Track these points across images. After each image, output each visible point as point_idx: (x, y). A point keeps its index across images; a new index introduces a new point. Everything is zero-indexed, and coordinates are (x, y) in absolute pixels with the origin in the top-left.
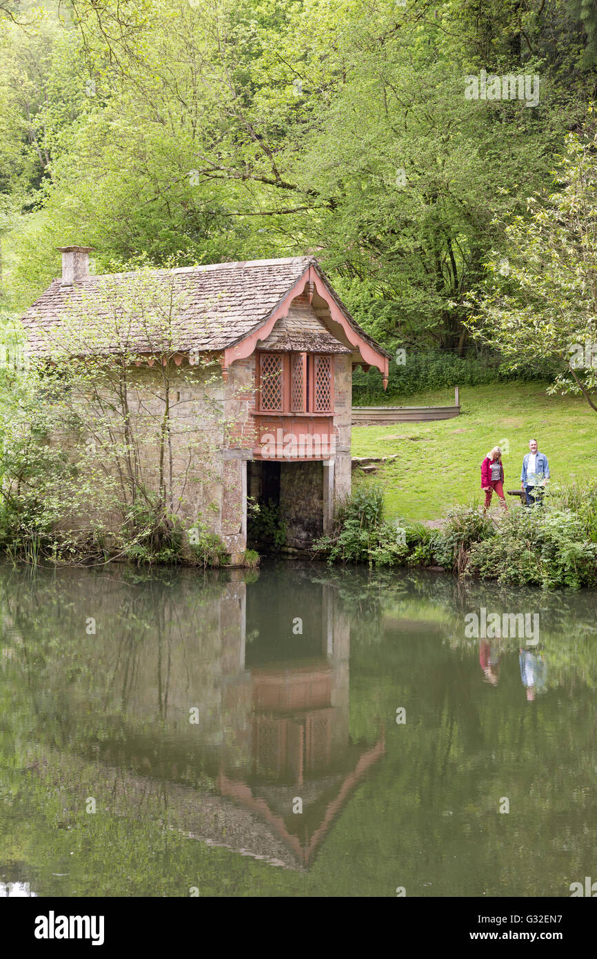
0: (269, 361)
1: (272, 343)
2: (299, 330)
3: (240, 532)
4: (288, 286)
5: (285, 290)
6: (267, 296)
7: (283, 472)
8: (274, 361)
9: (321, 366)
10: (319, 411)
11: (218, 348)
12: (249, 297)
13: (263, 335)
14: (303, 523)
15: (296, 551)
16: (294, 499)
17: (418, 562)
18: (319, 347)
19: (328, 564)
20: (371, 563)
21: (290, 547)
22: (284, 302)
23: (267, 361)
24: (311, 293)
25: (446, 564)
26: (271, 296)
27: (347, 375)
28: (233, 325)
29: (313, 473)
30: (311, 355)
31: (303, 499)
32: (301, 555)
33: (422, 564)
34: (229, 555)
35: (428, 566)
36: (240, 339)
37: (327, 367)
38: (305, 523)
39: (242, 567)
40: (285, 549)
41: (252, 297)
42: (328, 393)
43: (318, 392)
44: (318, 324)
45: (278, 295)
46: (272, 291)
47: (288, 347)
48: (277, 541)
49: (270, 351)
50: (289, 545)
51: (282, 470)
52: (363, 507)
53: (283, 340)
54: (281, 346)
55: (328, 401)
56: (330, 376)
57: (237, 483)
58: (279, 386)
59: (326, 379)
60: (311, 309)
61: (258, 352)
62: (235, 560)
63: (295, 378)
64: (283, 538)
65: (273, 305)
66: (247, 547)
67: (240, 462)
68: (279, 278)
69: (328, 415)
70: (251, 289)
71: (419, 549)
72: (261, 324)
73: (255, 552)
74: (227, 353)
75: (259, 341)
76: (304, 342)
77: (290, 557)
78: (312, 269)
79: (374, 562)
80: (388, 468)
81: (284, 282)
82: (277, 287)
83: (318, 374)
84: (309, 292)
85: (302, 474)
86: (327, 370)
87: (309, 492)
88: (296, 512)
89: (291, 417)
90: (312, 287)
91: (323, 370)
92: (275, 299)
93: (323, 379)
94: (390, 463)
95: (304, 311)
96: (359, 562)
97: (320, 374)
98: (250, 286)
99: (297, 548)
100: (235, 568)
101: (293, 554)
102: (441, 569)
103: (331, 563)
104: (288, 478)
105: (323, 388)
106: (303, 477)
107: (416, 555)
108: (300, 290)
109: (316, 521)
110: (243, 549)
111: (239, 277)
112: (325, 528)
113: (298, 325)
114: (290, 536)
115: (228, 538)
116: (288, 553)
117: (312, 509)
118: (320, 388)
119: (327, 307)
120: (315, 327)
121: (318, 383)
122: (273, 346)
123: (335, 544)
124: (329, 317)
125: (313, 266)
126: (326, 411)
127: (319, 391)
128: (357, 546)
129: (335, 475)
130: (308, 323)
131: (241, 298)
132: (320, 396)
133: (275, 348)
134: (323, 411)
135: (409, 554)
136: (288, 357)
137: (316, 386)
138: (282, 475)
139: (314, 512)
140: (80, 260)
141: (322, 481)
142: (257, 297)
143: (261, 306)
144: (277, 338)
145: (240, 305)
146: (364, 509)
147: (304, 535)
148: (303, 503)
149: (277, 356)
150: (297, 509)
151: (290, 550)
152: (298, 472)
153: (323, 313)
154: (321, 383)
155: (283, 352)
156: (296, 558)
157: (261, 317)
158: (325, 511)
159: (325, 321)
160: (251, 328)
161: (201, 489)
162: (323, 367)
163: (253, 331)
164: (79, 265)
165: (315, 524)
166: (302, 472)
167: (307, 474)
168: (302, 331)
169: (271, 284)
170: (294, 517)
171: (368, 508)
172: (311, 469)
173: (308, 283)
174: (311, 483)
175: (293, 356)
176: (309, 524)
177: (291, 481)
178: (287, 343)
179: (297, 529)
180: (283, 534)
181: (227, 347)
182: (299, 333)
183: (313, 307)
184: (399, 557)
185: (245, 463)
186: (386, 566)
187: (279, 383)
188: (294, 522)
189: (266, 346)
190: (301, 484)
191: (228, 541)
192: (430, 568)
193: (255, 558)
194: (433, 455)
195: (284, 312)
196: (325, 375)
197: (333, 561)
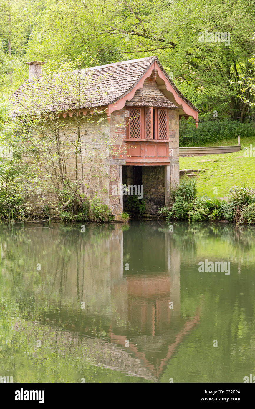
0: (133, 112)
1: (135, 102)
2: (149, 96)
3: (119, 203)
4: (143, 72)
5: (141, 74)
6: (132, 78)
7: (144, 174)
8: (136, 112)
9: (162, 115)
10: (161, 139)
11: (105, 104)
12: (122, 79)
13: (130, 98)
14: (154, 201)
15: (151, 215)
16: (149, 189)
17: (215, 218)
18: (160, 104)
19: (167, 220)
20: (189, 219)
21: (147, 214)
22: (141, 80)
23: (132, 112)
24: (155, 76)
25: (229, 218)
26: (133, 77)
27: (176, 121)
28: (113, 93)
29: (159, 174)
30: (155, 109)
31: (154, 188)
32: (154, 218)
33: (217, 219)
34: (113, 216)
35: (220, 220)
36: (117, 99)
37: (165, 115)
38: (155, 201)
39: (120, 222)
40: (145, 215)
41: (124, 79)
42: (166, 129)
43: (160, 129)
44: (160, 93)
45: (137, 77)
46: (134, 75)
47: (143, 104)
48: (141, 211)
49: (133, 106)
50: (147, 212)
51: (143, 173)
52: (185, 190)
53: (140, 100)
54: (139, 104)
55: (166, 134)
56: (167, 120)
57: (117, 177)
58: (139, 126)
59: (165, 122)
60: (156, 85)
61: (127, 107)
62: (116, 218)
63: (147, 121)
64: (144, 209)
65: (134, 82)
66: (123, 212)
67: (118, 166)
68: (138, 68)
69: (166, 141)
70: (123, 75)
71: (215, 212)
72: (129, 92)
73: (128, 214)
74: (109, 106)
75: (127, 101)
76: (152, 102)
77: (148, 219)
78: (155, 63)
79: (191, 219)
80: (201, 175)
81: (141, 70)
82: (137, 73)
83: (160, 119)
84: (154, 75)
85: (153, 175)
86: (165, 117)
87: (157, 184)
88: (151, 195)
89: (146, 142)
90: (156, 72)
91: (163, 117)
92: (135, 79)
93: (163, 122)
94: (203, 172)
95: (152, 86)
96: (184, 220)
97: (161, 119)
98: (123, 74)
99: (151, 214)
100: (117, 222)
101: (149, 217)
102: (227, 221)
103: (168, 220)
104: (146, 177)
105: (163, 126)
106: (154, 176)
107: (213, 214)
108: (149, 74)
109: (161, 199)
110: (121, 212)
111: (118, 70)
112: (165, 202)
113: (149, 93)
114: (148, 208)
115: (113, 206)
116: (146, 217)
117: (159, 193)
118: (161, 127)
119: (164, 84)
120: (158, 95)
121: (160, 124)
122: (135, 103)
123: (170, 210)
124: (166, 89)
125: (156, 61)
126: (165, 139)
127: (161, 128)
128: (182, 211)
129: (170, 174)
130: (154, 92)
131: (118, 80)
132: (161, 131)
133: (136, 105)
134: (163, 139)
135: (210, 214)
136: (143, 110)
137: (159, 125)
138: (143, 176)
139: (160, 194)
140: (38, 68)
141: (164, 177)
142: (126, 78)
143: (128, 83)
144: (137, 100)
145: (117, 83)
146: (186, 191)
147: (155, 207)
148: (154, 190)
149: (137, 109)
150: (151, 194)
151: (148, 215)
152: (151, 174)
153: (162, 87)
154: (162, 124)
155: (140, 107)
156: (151, 219)
157: (128, 88)
158: (166, 194)
159: (163, 91)
160: (123, 94)
161: (98, 181)
162: (163, 115)
163: (124, 95)
164: (37, 71)
165: (160, 201)
166: (153, 173)
167: (156, 174)
168: (151, 96)
169: (134, 71)
170: (149, 198)
171: (188, 190)
172: (158, 172)
173: (153, 71)
174: (158, 179)
175: (146, 109)
176: (157, 201)
177: (148, 179)
178: (142, 102)
179: (151, 204)
180: (144, 207)
181: (109, 104)
182: (149, 97)
183: (157, 84)
184: (205, 216)
185: (121, 167)
186: (198, 221)
187: (139, 124)
188: (150, 201)
189: (131, 104)
190: (153, 180)
191: (112, 208)
192: (221, 221)
193: (127, 217)
194: (225, 168)
195: (141, 86)
196: (164, 120)
197: (169, 219)
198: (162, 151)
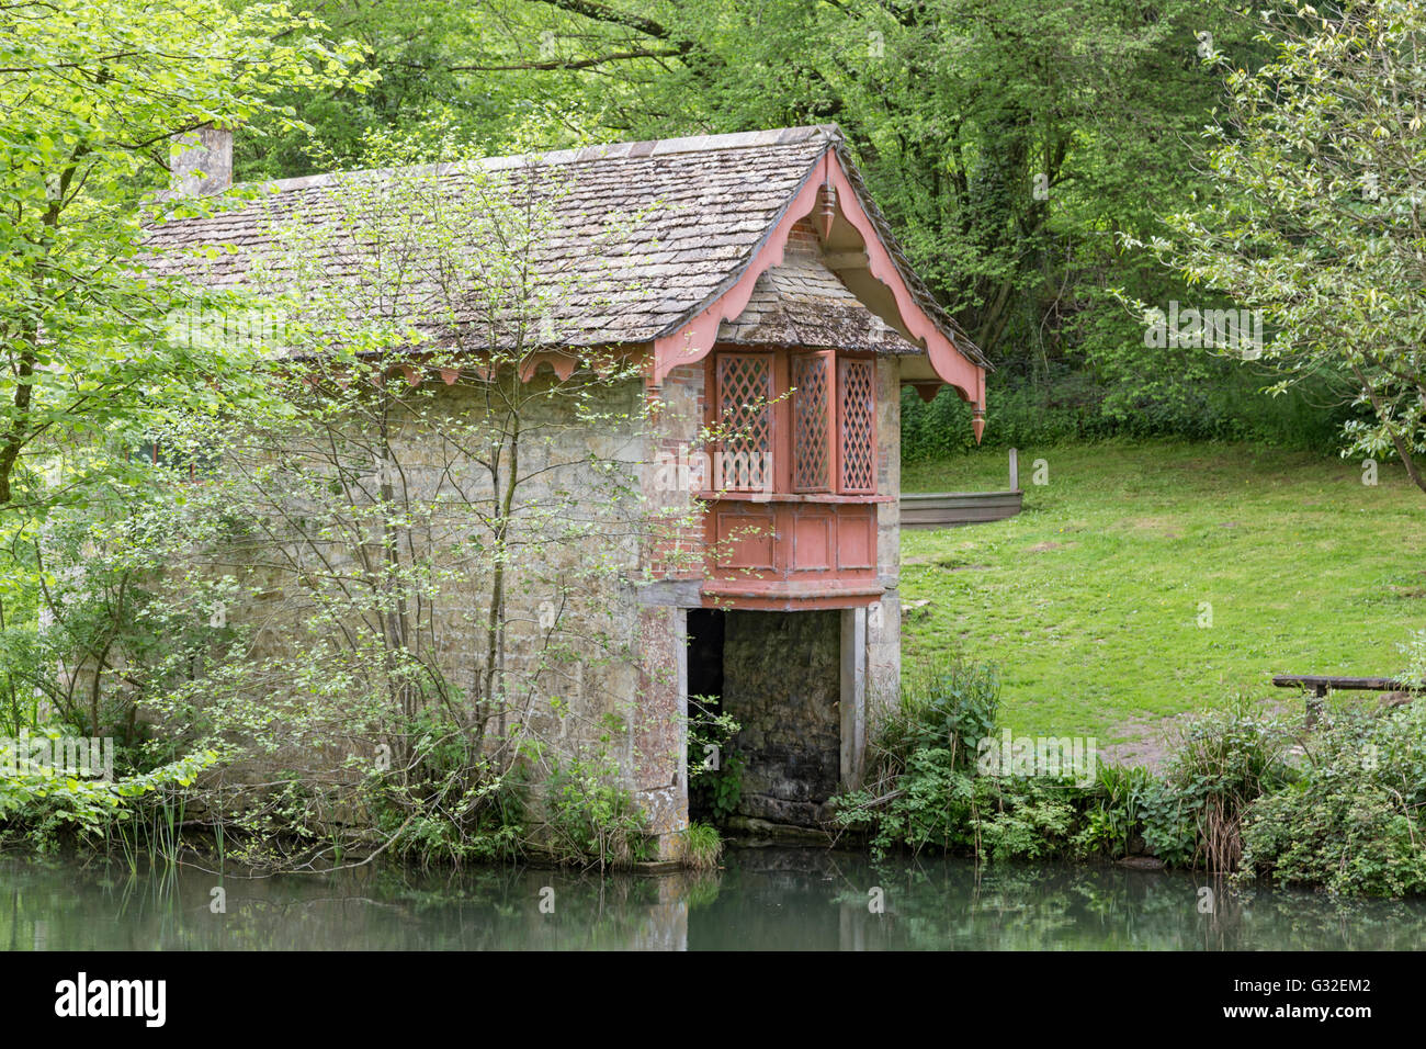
0: (739, 371)
1: (749, 328)
2: (805, 299)
3: (674, 783)
4: (784, 194)
5: (777, 203)
6: (731, 217)
7: (732, 639)
8: (751, 370)
9: (853, 383)
10: (850, 490)
11: (638, 337)
12: (681, 221)
13: (732, 310)
14: (785, 760)
15: (768, 826)
16: (761, 704)
17: (1096, 847)
18: (853, 339)
19: (875, 855)
20: (982, 852)
21: (750, 817)
22: (776, 231)
23: (733, 370)
24: (829, 212)
25: (1173, 851)
26: (742, 216)
27: (891, 408)
28: (657, 283)
29: (811, 642)
30: (841, 354)
31: (787, 702)
32: (783, 836)
33: (1105, 851)
34: (655, 838)
35: (1121, 856)
36: (687, 314)
37: (864, 385)
38: (792, 760)
39: (683, 867)
40: (740, 822)
41: (693, 220)
42: (868, 447)
43: (847, 445)
44: (839, 286)
45: (761, 215)
46: (742, 207)
47: (789, 336)
48: (722, 803)
49: (747, 345)
50: (748, 811)
51: (727, 635)
52: (957, 719)
53: (773, 319)
54: (771, 335)
55: (868, 467)
56: (872, 407)
57: (667, 663)
58: (763, 431)
59: (864, 415)
60: (817, 250)
61: (721, 349)
62: (667, 850)
63: (804, 411)
64: (736, 798)
65: (754, 238)
66: (691, 819)
67: (673, 611)
68: (752, 176)
69: (870, 500)
70: (684, 204)
71: (1098, 817)
72: (730, 282)
73: (713, 831)
74: (658, 348)
75: (725, 323)
76: (821, 326)
77: (753, 843)
78: (831, 156)
79: (990, 849)
81: (772, 186)
82: (756, 196)
83: (846, 403)
84: (826, 208)
85: (784, 642)
86: (864, 394)
87: (801, 683)
88: (767, 734)
89: (793, 503)
90: (832, 197)
91: (857, 394)
92: (757, 223)
93: (857, 414)
95: (804, 256)
97: (850, 402)
98: (679, 196)
99: (770, 820)
100: (666, 869)
101: (762, 834)
102: (1155, 864)
103: (880, 854)
104: (744, 653)
105: (857, 435)
106: (784, 650)
107: (1092, 830)
108: (806, 206)
109: (822, 753)
110: (683, 823)
111: (643, 176)
112: (845, 769)
113: (799, 287)
114: (752, 791)
115: (651, 796)
116: (746, 833)
117: (809, 725)
118: (850, 436)
119: (860, 248)
120: (834, 294)
121: (846, 424)
122: (752, 334)
123: (885, 807)
124: (867, 271)
125: (834, 149)
126: (864, 490)
127: (850, 443)
128: (943, 813)
129: (867, 644)
130: (819, 283)
131: (661, 224)
132: (850, 456)
133: (758, 339)
134: (857, 490)
135: (1074, 829)
136: (785, 361)
137: (844, 431)
138: (729, 647)
139: (815, 731)
140: (215, 146)
141: (838, 656)
142: (704, 220)
143: (719, 240)
144: (758, 318)
145: (662, 240)
146: (960, 723)
147: (788, 787)
148: (784, 711)
149: (757, 357)
150: (770, 727)
151: (753, 824)
152: (772, 639)
153: (852, 260)
154: (854, 424)
155: (777, 349)
156: (768, 843)
157: (728, 266)
158: (845, 730)
159: (853, 278)
160: (709, 290)
161: (579, 678)
162: (857, 386)
163: (713, 299)
164: (211, 159)
165: (816, 761)
166: (782, 636)
167: (797, 642)
168: (811, 300)
169: (736, 189)
170: (761, 745)
171: (970, 720)
172: (804, 630)
173: (823, 189)
174: (806, 662)
175: (797, 359)
176: (802, 761)
177: (753, 661)
178: (784, 327)
179: (775, 771)
180: (736, 786)
181: (659, 336)
182: (804, 304)
183: (822, 248)
184: (1051, 835)
185: (684, 614)
186: (1019, 860)
187: (763, 424)
188: (761, 758)
189: (737, 335)
190: (779, 666)
191: (651, 804)
192: (1125, 862)
193: (709, 845)
194: (1009, 600)
195: (776, 255)
196: (860, 404)
197: (886, 850)
198: (851, 548)
